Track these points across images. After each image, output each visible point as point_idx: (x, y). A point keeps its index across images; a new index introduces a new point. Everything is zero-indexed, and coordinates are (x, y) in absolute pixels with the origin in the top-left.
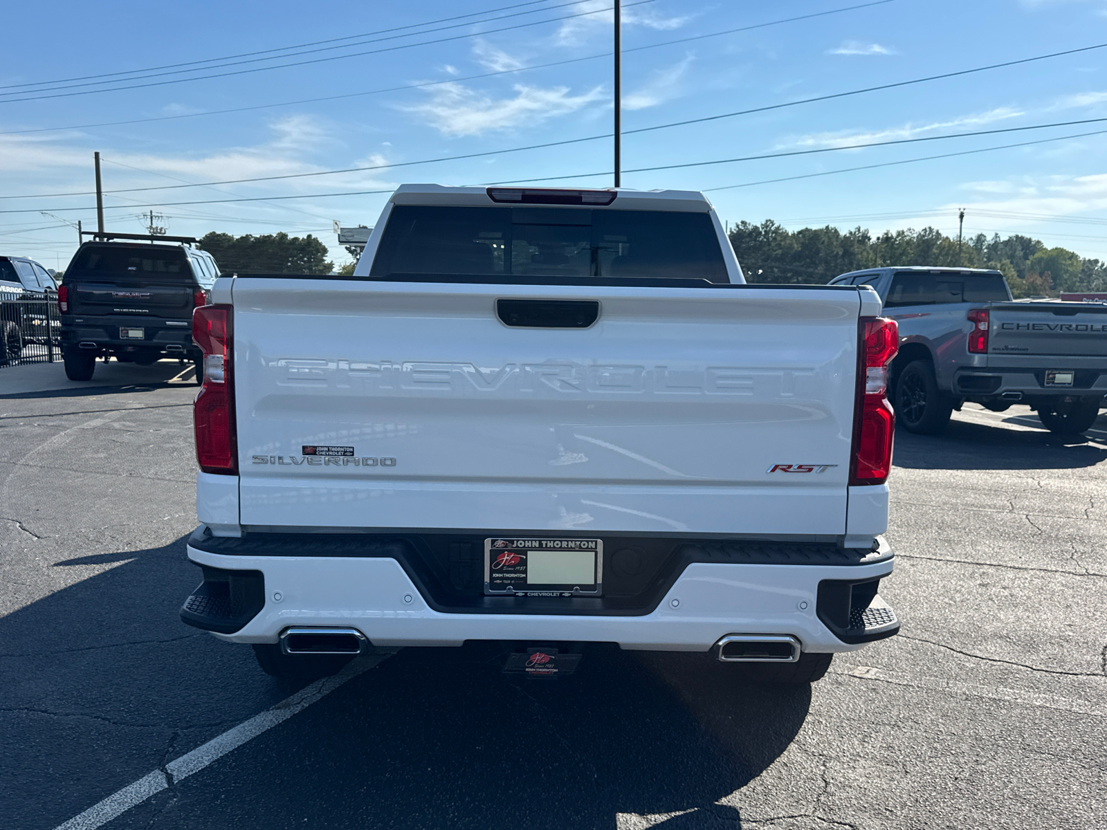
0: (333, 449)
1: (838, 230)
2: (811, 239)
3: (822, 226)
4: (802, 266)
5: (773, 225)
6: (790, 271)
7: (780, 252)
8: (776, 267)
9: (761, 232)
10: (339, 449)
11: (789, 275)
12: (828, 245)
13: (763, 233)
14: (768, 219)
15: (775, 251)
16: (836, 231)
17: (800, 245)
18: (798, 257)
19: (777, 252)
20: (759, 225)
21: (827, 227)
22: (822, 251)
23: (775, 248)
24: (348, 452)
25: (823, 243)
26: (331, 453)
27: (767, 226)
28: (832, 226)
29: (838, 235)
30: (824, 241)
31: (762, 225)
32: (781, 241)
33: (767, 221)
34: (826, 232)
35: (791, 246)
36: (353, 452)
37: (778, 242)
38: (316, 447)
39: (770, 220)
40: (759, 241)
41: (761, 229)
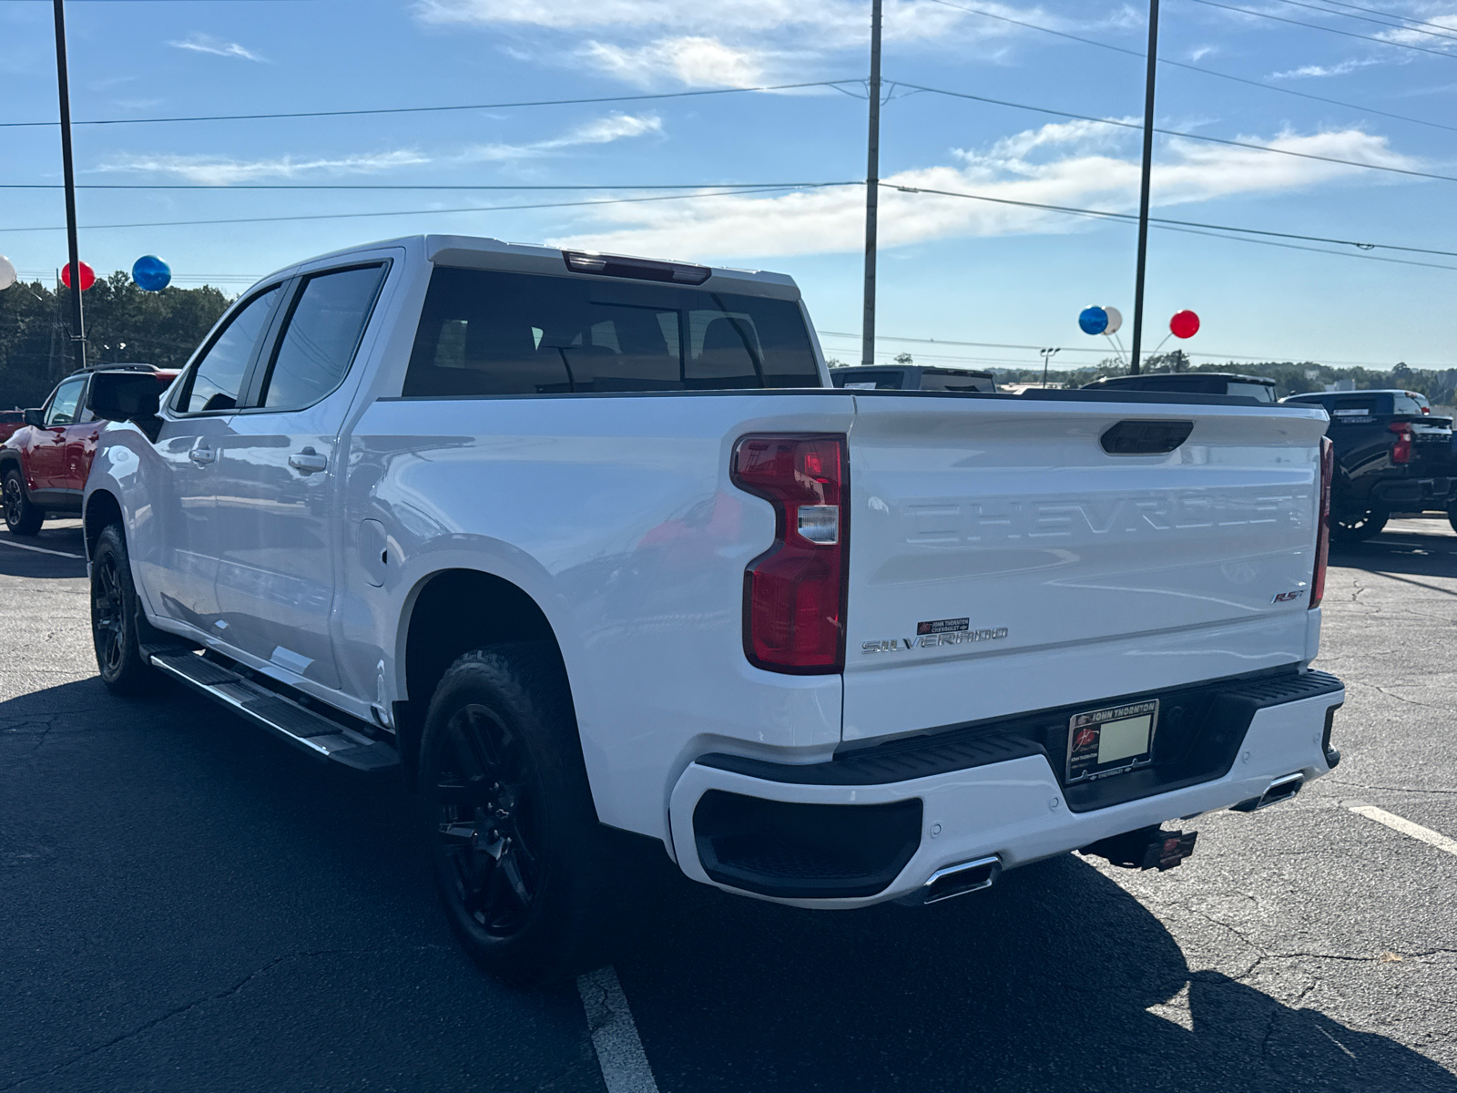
0: (950, 624)
1: (222, 292)
2: (184, 303)
3: (200, 286)
4: (174, 340)
5: (127, 280)
6: (160, 345)
7: (141, 318)
8: (137, 340)
9: (110, 288)
10: (955, 623)
11: (157, 351)
12: (209, 313)
13: (113, 290)
14: (119, 270)
15: (134, 316)
16: (218, 293)
17: (169, 311)
18: (167, 326)
19: (136, 319)
20: (106, 279)
21: (206, 287)
22: (202, 321)
23: (132, 313)
24: (962, 625)
25: (203, 308)
26: (946, 629)
27: (118, 281)
28: (212, 286)
29: (223, 299)
30: (203, 306)
31: (110, 277)
32: (141, 302)
33: (117, 273)
34: (205, 294)
35: (157, 312)
36: (967, 625)
37: (136, 305)
38: (932, 623)
39: (121, 272)
40: (107, 301)
41: (109, 285)
